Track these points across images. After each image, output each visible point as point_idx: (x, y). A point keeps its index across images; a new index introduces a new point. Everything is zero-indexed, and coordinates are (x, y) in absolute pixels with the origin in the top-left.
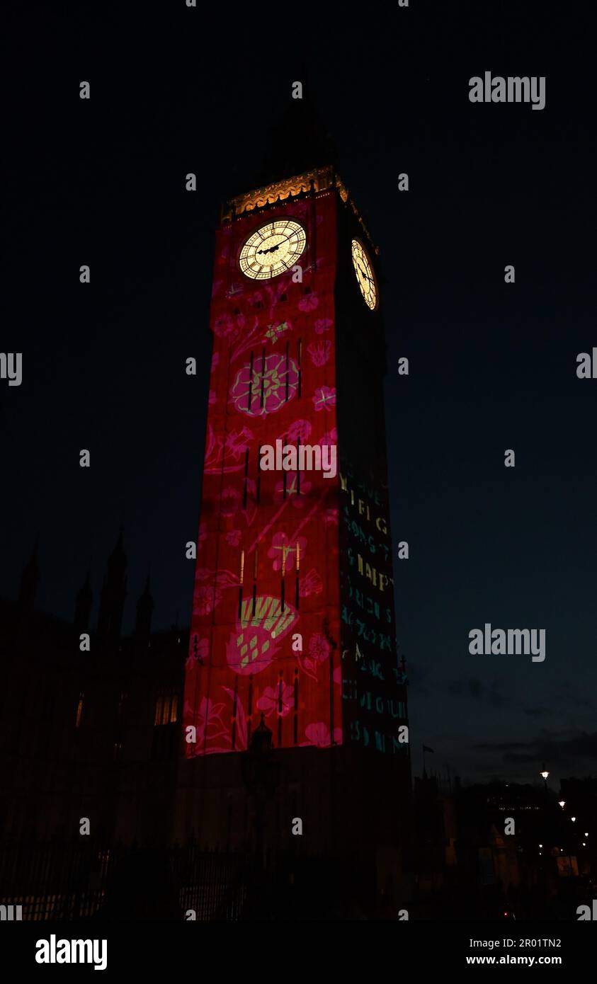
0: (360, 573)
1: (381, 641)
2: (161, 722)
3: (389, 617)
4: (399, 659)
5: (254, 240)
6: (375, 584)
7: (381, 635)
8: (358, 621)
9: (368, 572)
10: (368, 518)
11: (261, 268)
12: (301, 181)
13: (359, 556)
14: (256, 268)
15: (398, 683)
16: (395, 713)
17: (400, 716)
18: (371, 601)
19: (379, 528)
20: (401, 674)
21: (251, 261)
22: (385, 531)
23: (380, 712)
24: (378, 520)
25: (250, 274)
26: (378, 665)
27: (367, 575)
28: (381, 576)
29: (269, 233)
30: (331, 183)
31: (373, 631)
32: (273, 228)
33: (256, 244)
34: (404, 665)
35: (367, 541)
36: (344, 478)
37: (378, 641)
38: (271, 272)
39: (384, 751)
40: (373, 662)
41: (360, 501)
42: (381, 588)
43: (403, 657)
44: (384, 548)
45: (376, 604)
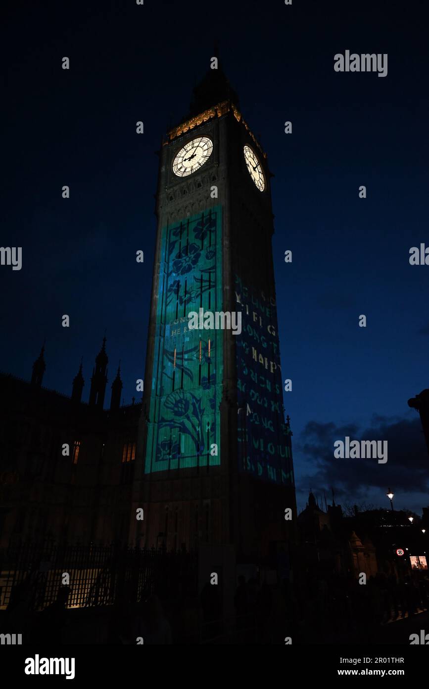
0: (254, 359)
1: (272, 406)
2: (126, 459)
3: (278, 390)
4: (286, 418)
5: (182, 153)
6: (266, 368)
7: (272, 403)
8: (252, 391)
9: (261, 360)
10: (261, 325)
11: (186, 169)
12: (211, 113)
13: (253, 348)
14: (183, 170)
15: (285, 434)
16: (283, 454)
17: (287, 456)
18: (263, 379)
19: (270, 332)
20: (287, 428)
21: (179, 166)
22: (274, 334)
23: (273, 453)
24: (269, 327)
25: (179, 174)
26: (270, 422)
27: (260, 361)
28: (272, 363)
29: (191, 147)
30: (229, 110)
31: (265, 399)
32: (193, 144)
33: (182, 155)
34: (288, 422)
35: (260, 339)
36: (238, 295)
37: (270, 405)
38: (192, 170)
39: (275, 479)
40: (266, 419)
41: (254, 314)
42: (272, 371)
43: (288, 416)
44: (273, 345)
45: (267, 381)
